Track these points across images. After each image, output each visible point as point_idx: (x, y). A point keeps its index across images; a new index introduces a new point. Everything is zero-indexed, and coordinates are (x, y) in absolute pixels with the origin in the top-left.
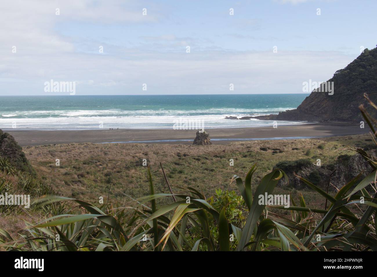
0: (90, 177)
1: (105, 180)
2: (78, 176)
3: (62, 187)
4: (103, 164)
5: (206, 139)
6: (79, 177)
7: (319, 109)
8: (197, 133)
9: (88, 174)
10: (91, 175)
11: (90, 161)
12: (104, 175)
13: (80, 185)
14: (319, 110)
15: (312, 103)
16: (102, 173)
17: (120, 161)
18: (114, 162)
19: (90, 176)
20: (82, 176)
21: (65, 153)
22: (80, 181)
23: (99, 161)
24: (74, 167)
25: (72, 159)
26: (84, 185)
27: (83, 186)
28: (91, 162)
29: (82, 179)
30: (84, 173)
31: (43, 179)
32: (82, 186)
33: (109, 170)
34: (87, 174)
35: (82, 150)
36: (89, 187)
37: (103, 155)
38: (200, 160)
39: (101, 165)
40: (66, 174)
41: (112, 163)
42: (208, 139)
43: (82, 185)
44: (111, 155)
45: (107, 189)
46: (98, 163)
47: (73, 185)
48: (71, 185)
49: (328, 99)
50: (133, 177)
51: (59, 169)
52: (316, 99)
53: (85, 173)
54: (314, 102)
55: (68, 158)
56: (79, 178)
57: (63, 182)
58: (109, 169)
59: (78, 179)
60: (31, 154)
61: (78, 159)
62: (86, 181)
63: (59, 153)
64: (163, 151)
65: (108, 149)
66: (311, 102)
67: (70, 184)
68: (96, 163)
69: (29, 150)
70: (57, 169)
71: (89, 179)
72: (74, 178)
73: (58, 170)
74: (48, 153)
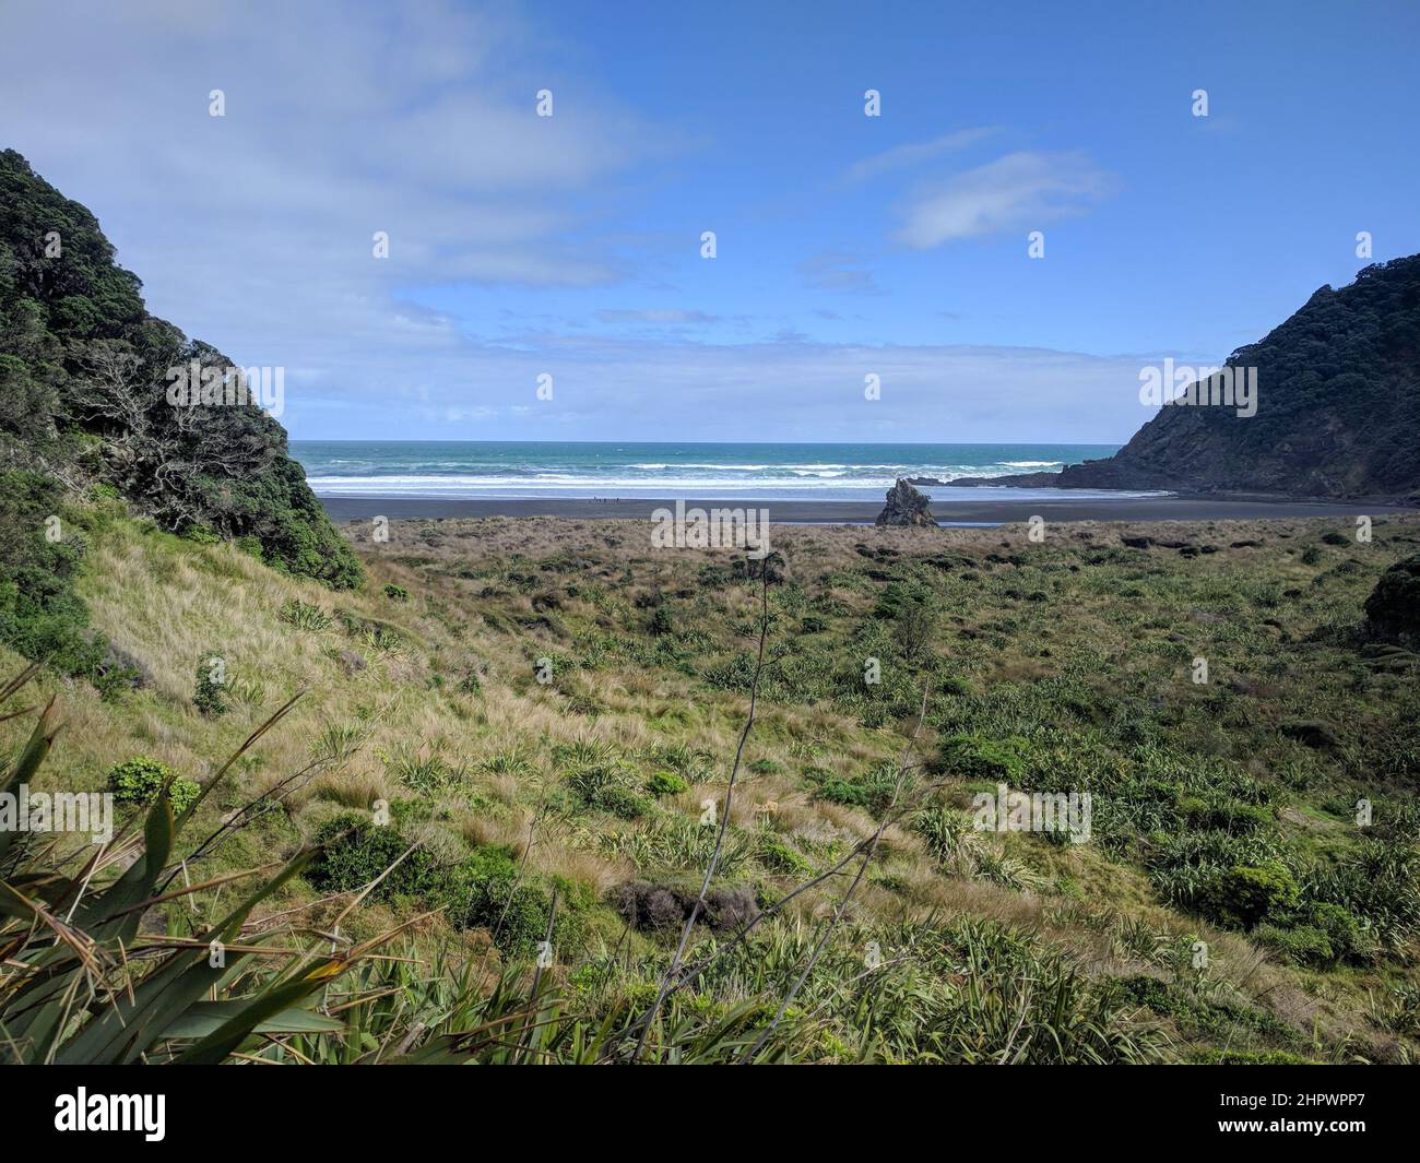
0: (580, 609)
1: (640, 620)
2: (535, 602)
3: (477, 634)
4: (614, 571)
5: (921, 513)
6: (539, 605)
8: (888, 494)
9: (572, 596)
10: (585, 600)
11: (564, 563)
12: (632, 602)
13: (548, 634)
16: (625, 596)
17: (670, 564)
18: (650, 566)
19: (581, 604)
20: (551, 603)
21: (473, 540)
22: (547, 623)
23: (596, 564)
24: (512, 577)
25: (501, 556)
26: (561, 635)
27: (559, 639)
28: (570, 565)
29: (550, 614)
30: (558, 591)
32: (554, 641)
33: (642, 588)
34: (568, 597)
35: (531, 534)
36: (583, 647)
37: (605, 548)
38: (951, 566)
39: (606, 574)
40: (487, 593)
41: (642, 569)
42: (926, 514)
43: (556, 636)
44: (632, 547)
45: (663, 653)
46: (595, 569)
47: (519, 633)
48: (514, 633)
50: (741, 615)
51: (458, 581)
53: (562, 594)
55: (485, 551)
56: (538, 610)
57: (481, 620)
58: (643, 584)
59: (534, 614)
60: (362, 540)
61: (521, 555)
62: (566, 624)
63: (456, 539)
64: (807, 539)
65: (613, 531)
67: (510, 630)
68: (586, 567)
69: (356, 528)
70: (450, 578)
71: (576, 617)
72: (519, 610)
73: (454, 583)
74: (418, 537)
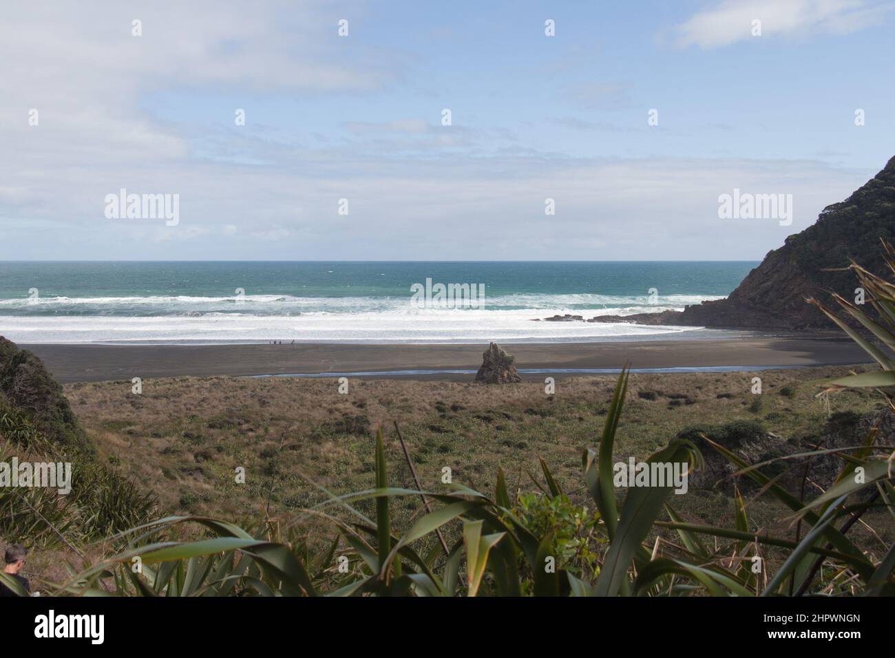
0: (224, 460)
1: (261, 466)
2: (196, 457)
3: (156, 483)
4: (257, 428)
5: (508, 369)
6: (199, 458)
7: (782, 298)
8: (484, 354)
9: (219, 451)
10: (228, 454)
11: (226, 421)
12: (258, 454)
13: (201, 478)
14: (783, 301)
15: (765, 285)
16: (254, 450)
17: (297, 420)
18: (283, 423)
19: (225, 457)
20: (206, 456)
21: (164, 401)
22: (200, 470)
23: (247, 422)
24: (187, 435)
25: (182, 415)
26: (209, 477)
27: (207, 480)
28: (229, 423)
29: (204, 464)
30: (211, 449)
31: (111, 462)
32: (205, 482)
33: (270, 443)
34: (217, 452)
35: (206, 394)
36: (221, 485)
37: (258, 407)
38: (493, 419)
39: (251, 430)
40: (166, 451)
41: (278, 425)
42: (511, 369)
43: (206, 478)
44: (277, 405)
45: (264, 488)
46: (245, 426)
47: (183, 478)
48: (179, 479)
49: (804, 276)
50: (328, 461)
51: (151, 440)
52: (776, 276)
53: (213, 450)
54: (770, 283)
55: (171, 411)
56: (198, 461)
57: (160, 472)
58: (271, 440)
59: (194, 464)
60: (83, 403)
61: (195, 416)
62: (214, 469)
63: (151, 400)
64: (402, 397)
65: (268, 391)
66: (764, 282)
67: (177, 476)
68: (240, 424)
69: (78, 392)
70: (145, 438)
71: (221, 465)
72: (186, 461)
73: (147, 441)
74: (125, 399)
